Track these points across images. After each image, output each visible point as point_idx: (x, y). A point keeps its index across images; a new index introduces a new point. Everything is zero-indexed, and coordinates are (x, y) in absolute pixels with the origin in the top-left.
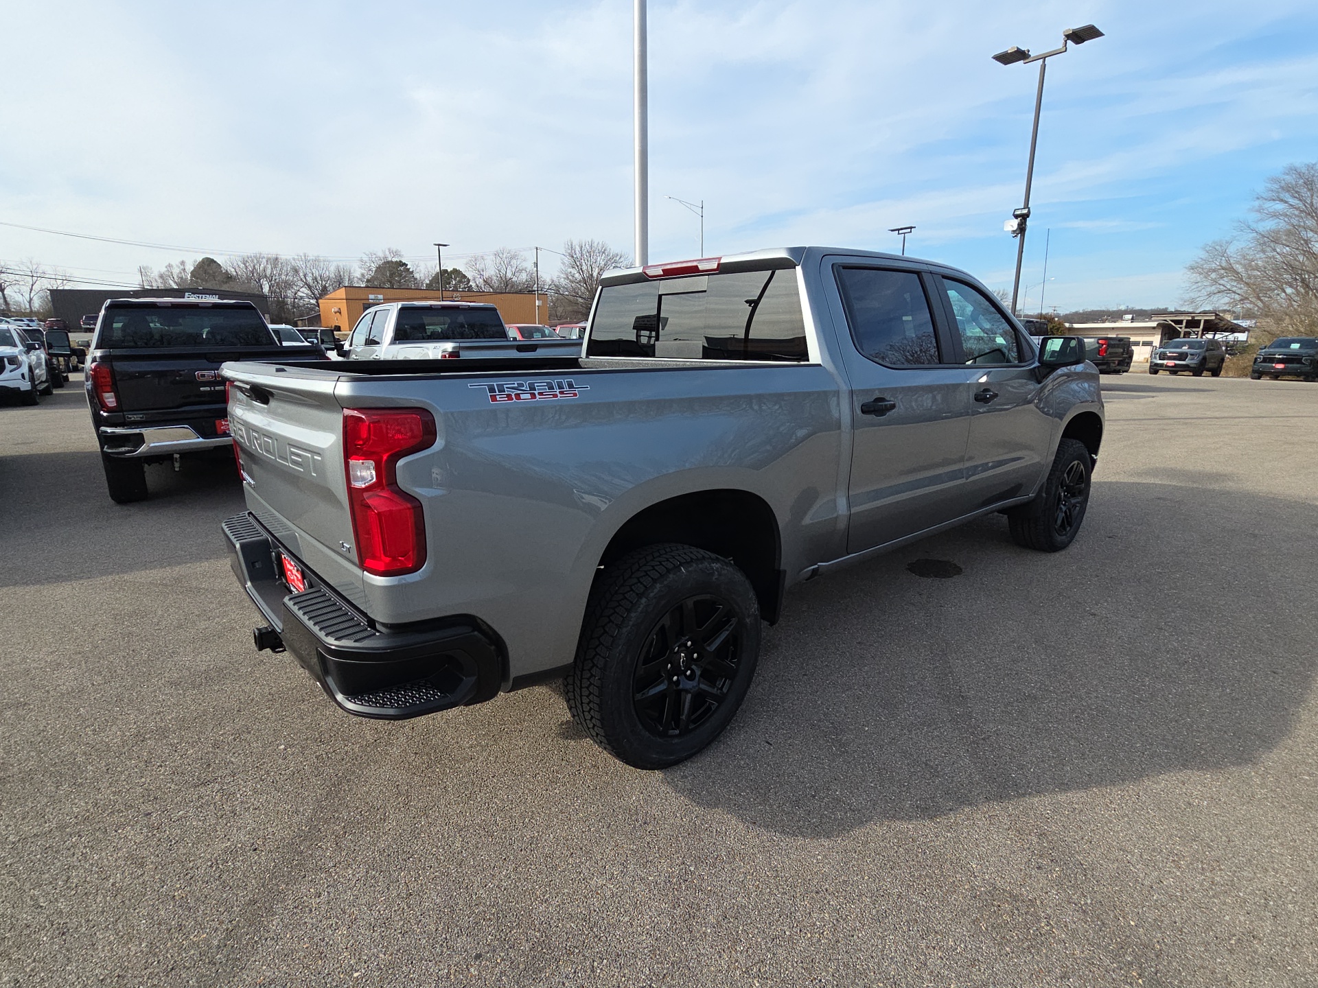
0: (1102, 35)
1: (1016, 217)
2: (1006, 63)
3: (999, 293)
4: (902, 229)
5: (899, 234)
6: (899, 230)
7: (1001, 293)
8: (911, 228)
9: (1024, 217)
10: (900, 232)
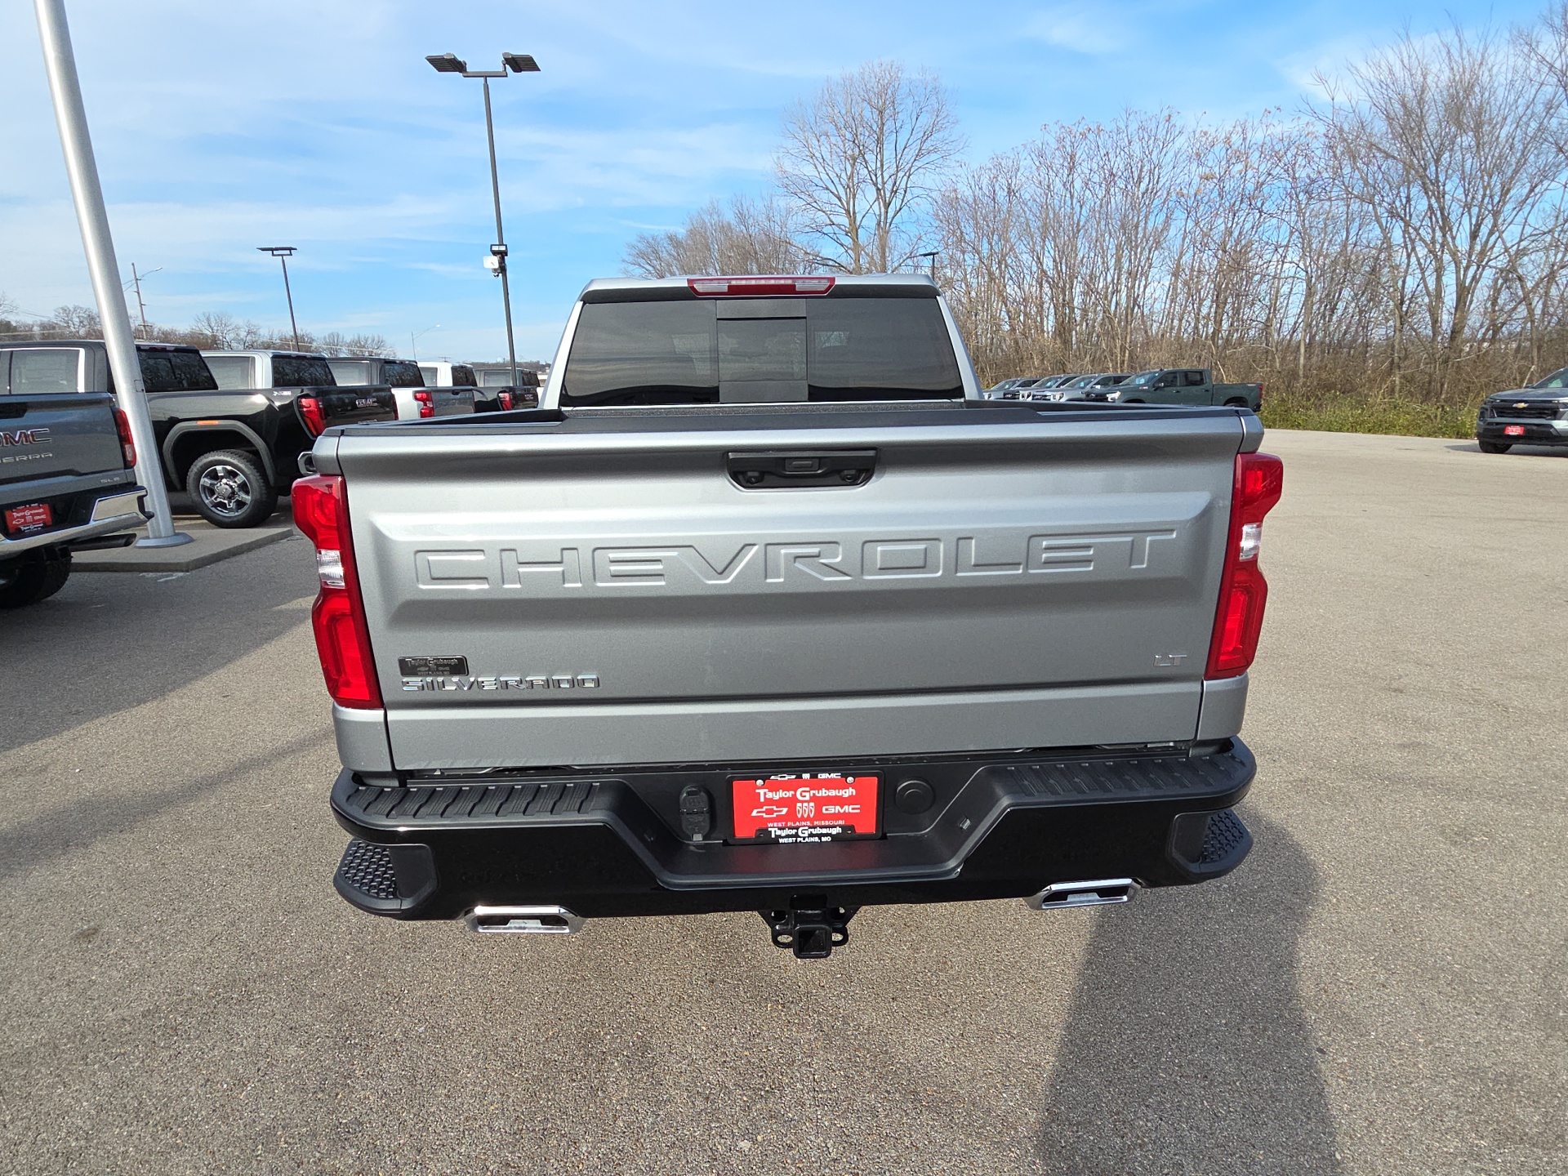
0: (539, 70)
1: (495, 253)
2: (440, 70)
3: (373, 341)
4: (277, 249)
5: (273, 255)
6: (272, 250)
7: (376, 339)
8: (290, 249)
9: (502, 255)
10: (275, 252)
